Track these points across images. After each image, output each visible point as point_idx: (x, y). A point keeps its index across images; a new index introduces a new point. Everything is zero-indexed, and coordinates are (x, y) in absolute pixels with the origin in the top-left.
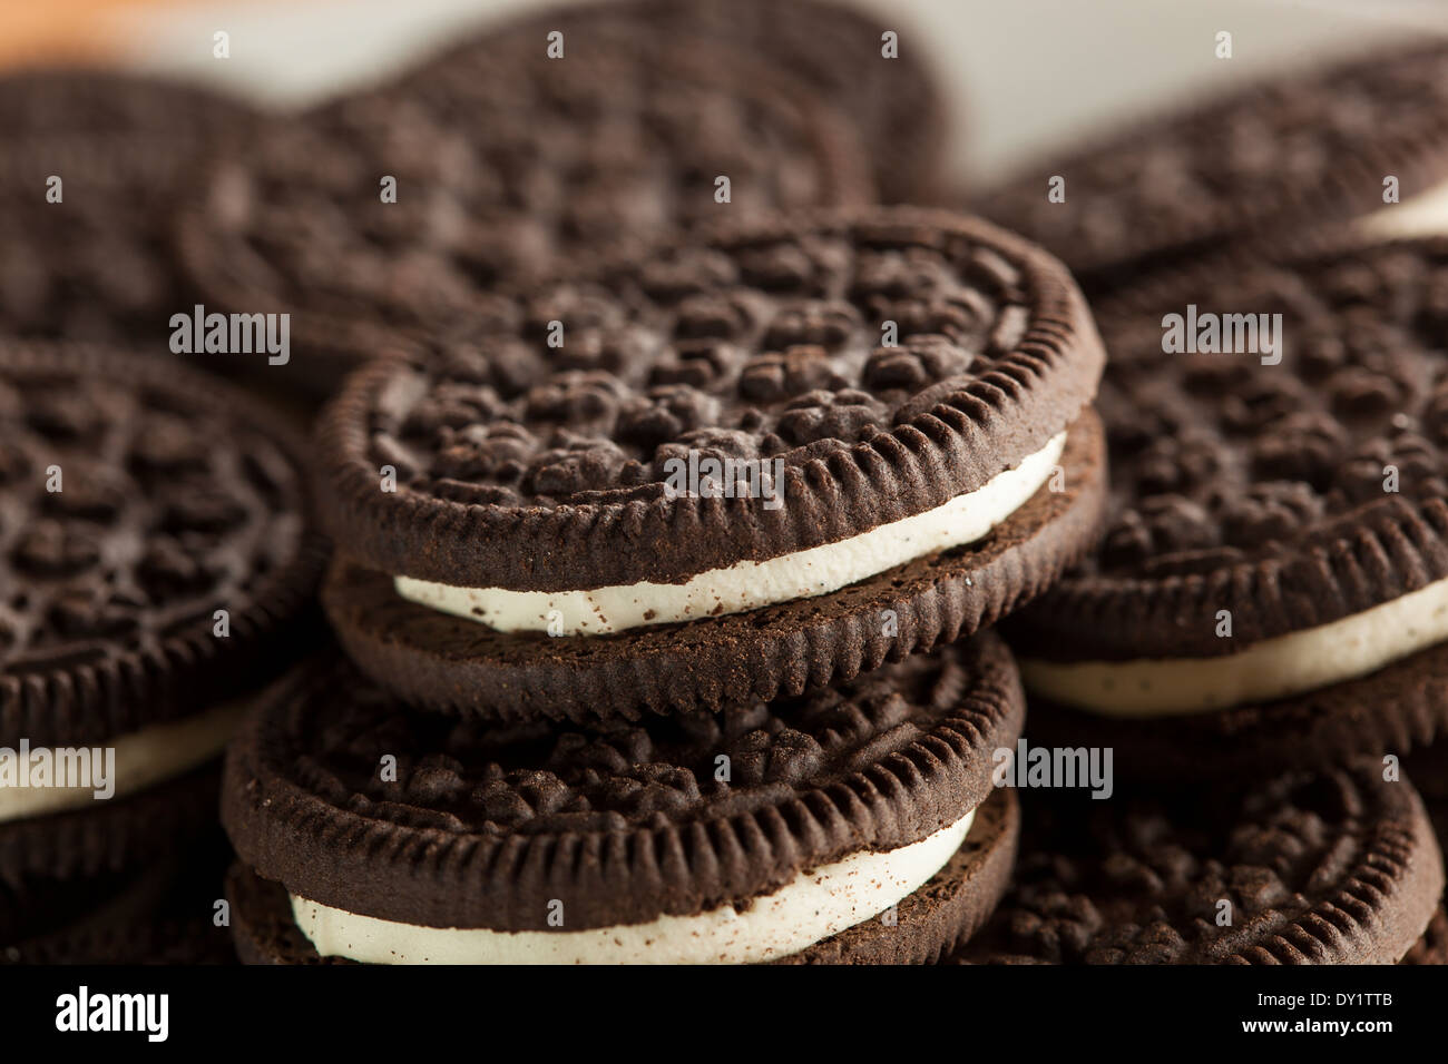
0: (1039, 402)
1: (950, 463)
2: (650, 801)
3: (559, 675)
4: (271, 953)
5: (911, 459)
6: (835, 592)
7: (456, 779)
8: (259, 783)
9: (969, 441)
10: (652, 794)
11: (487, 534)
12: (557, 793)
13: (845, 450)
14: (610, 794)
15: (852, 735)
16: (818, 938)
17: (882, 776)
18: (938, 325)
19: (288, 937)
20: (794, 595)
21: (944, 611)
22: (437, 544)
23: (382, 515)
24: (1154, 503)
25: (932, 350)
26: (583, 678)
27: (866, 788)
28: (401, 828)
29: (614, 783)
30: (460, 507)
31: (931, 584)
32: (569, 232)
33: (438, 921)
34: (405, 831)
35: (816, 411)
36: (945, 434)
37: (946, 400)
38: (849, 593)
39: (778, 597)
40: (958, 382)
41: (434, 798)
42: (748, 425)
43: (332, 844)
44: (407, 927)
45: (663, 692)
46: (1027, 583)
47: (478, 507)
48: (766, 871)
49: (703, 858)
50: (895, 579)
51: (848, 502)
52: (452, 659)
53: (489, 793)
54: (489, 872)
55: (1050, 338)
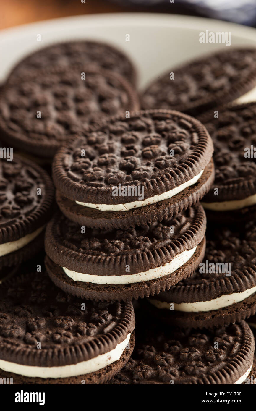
0: (206, 154)
1: (193, 170)
2: (143, 246)
3: (119, 220)
4: (63, 281)
5: (186, 171)
6: (171, 198)
7: (99, 243)
8: (57, 247)
9: (196, 165)
10: (143, 244)
11: (102, 194)
12: (122, 245)
13: (172, 169)
14: (133, 245)
15: (177, 226)
16: (177, 268)
17: (187, 235)
18: (180, 139)
19: (65, 277)
20: (164, 199)
21: (193, 199)
22: (91, 196)
23: (77, 190)
24: (222, 168)
25: (182, 145)
26: (124, 221)
27: (185, 238)
28: (94, 256)
29: (133, 242)
30: (94, 188)
31: (190, 194)
32: (79, 113)
33: (104, 274)
34: (94, 257)
35: (163, 161)
36: (192, 165)
37: (189, 157)
38: (174, 198)
39: (160, 200)
40: (190, 152)
41: (95, 248)
42: (148, 165)
43: (79, 260)
44: (97, 276)
45: (141, 222)
46: (206, 191)
47: (99, 188)
48: (169, 258)
49: (157, 257)
50: (182, 194)
51: (175, 181)
52: (94, 218)
53: (108, 246)
54: (114, 264)
55: (205, 140)
